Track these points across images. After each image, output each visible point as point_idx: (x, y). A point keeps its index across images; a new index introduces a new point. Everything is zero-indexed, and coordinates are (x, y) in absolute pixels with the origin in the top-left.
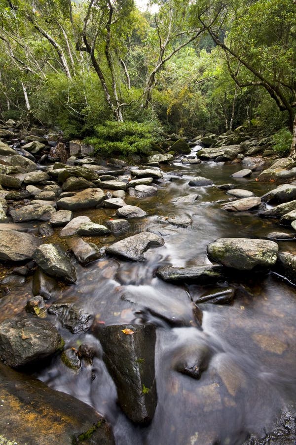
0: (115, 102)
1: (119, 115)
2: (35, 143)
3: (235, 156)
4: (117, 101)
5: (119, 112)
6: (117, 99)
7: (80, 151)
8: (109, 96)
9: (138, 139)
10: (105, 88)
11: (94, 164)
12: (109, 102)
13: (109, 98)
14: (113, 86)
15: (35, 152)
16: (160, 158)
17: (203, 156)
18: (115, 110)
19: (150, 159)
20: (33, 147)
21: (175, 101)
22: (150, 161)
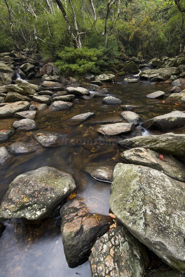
0: (75, 32)
1: (78, 43)
2: (27, 65)
3: (168, 77)
4: (77, 31)
5: (78, 40)
6: (77, 29)
7: (52, 71)
8: (70, 27)
9: (86, 62)
10: (66, 20)
11: (52, 81)
12: (70, 32)
13: (69, 29)
14: (74, 18)
15: (27, 71)
16: (104, 78)
17: (143, 76)
18: (75, 38)
19: (97, 78)
20: (25, 67)
21: (138, 29)
22: (96, 79)
